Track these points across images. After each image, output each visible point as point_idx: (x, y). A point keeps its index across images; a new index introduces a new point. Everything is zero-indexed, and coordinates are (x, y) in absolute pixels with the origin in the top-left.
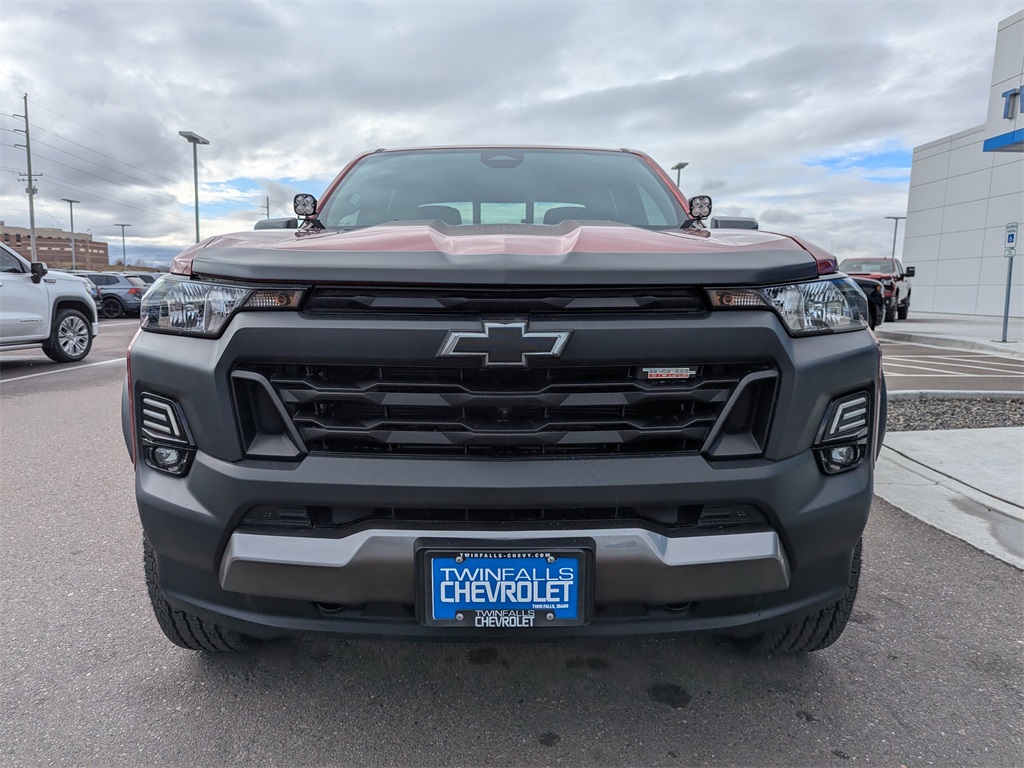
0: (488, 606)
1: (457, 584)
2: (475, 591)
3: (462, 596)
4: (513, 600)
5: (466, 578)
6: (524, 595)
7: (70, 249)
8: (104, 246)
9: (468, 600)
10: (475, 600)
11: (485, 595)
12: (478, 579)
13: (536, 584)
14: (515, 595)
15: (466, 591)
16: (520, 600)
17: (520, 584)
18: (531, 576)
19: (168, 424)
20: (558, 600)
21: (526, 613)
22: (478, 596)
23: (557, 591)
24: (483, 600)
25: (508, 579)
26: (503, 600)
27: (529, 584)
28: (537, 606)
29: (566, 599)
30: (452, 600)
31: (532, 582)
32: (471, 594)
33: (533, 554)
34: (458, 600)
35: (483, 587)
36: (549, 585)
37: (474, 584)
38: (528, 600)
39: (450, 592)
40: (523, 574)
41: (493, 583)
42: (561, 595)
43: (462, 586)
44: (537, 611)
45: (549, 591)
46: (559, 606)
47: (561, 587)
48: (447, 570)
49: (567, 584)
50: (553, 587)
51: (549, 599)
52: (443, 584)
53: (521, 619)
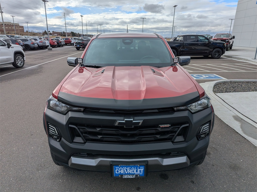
0: (126, 174)
1: (119, 170)
2: (123, 171)
3: (120, 172)
4: (131, 173)
5: (121, 169)
6: (133, 172)
7: (14, 28)
8: (23, 27)
9: (121, 173)
10: (123, 173)
11: (125, 172)
12: (123, 169)
13: (136, 170)
14: (131, 172)
15: (121, 171)
16: (132, 173)
17: (132, 170)
18: (135, 169)
19: (55, 131)
20: (140, 173)
21: (133, 175)
22: (123, 172)
23: (140, 171)
24: (125, 173)
25: (130, 169)
26: (129, 173)
27: (134, 170)
28: (136, 174)
29: (142, 172)
30: (118, 173)
31: (135, 170)
32: (122, 172)
33: (135, 165)
34: (119, 173)
35: (125, 171)
36: (138, 170)
37: (123, 170)
38: (134, 173)
39: (118, 171)
40: (133, 168)
41: (127, 170)
42: (141, 172)
43: (120, 170)
44: (136, 175)
45: (138, 171)
46: (140, 174)
47: (141, 171)
48: (117, 168)
49: (142, 170)
50: (139, 170)
51: (138, 173)
52: (116, 170)
53: (132, 176)
